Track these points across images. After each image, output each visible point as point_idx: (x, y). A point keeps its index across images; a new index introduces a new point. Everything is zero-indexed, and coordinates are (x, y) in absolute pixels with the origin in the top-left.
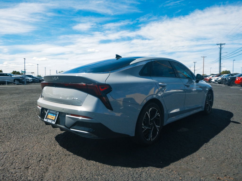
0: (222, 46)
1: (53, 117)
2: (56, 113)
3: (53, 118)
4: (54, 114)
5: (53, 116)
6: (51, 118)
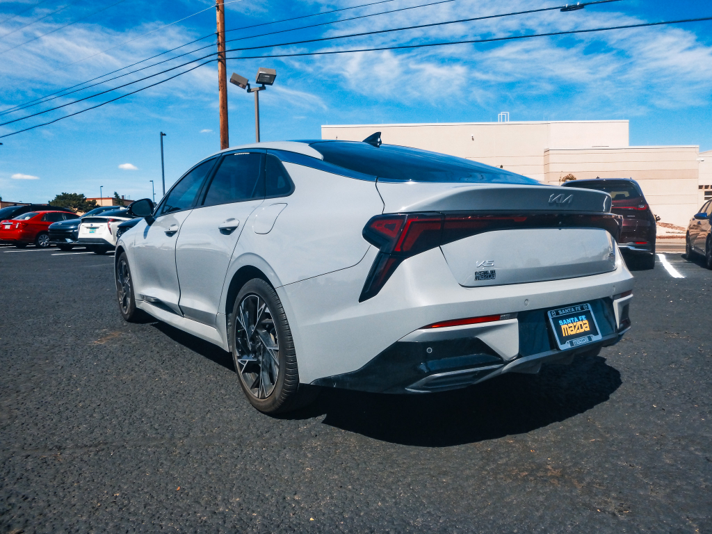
1: (581, 325)
2: (582, 308)
3: (584, 327)
4: (577, 315)
5: (581, 323)
6: (578, 332)
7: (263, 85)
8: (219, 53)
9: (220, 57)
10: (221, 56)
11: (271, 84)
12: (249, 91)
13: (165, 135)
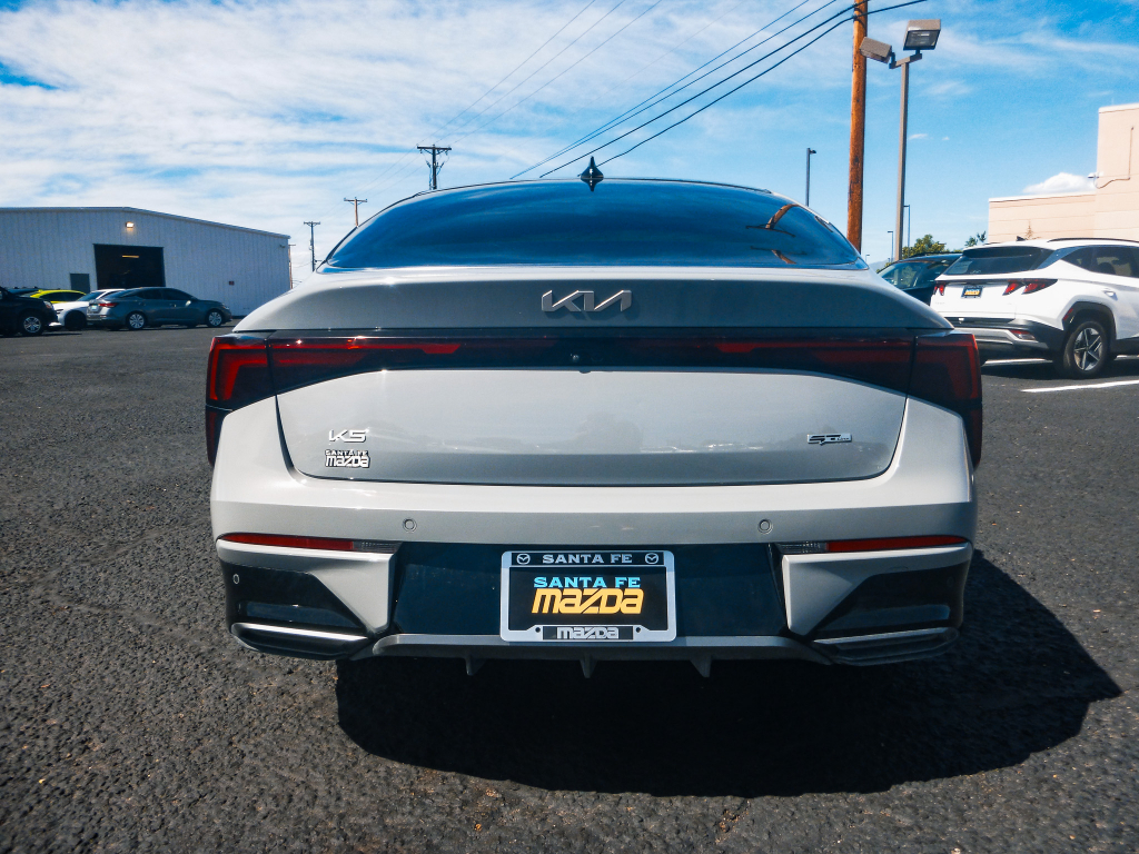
0: (437, 157)
2: (639, 561)
4: (609, 573)
7: (918, 52)
8: (856, 5)
9: (856, 13)
10: (858, 10)
11: (933, 48)
12: (893, 66)
13: (814, 152)
